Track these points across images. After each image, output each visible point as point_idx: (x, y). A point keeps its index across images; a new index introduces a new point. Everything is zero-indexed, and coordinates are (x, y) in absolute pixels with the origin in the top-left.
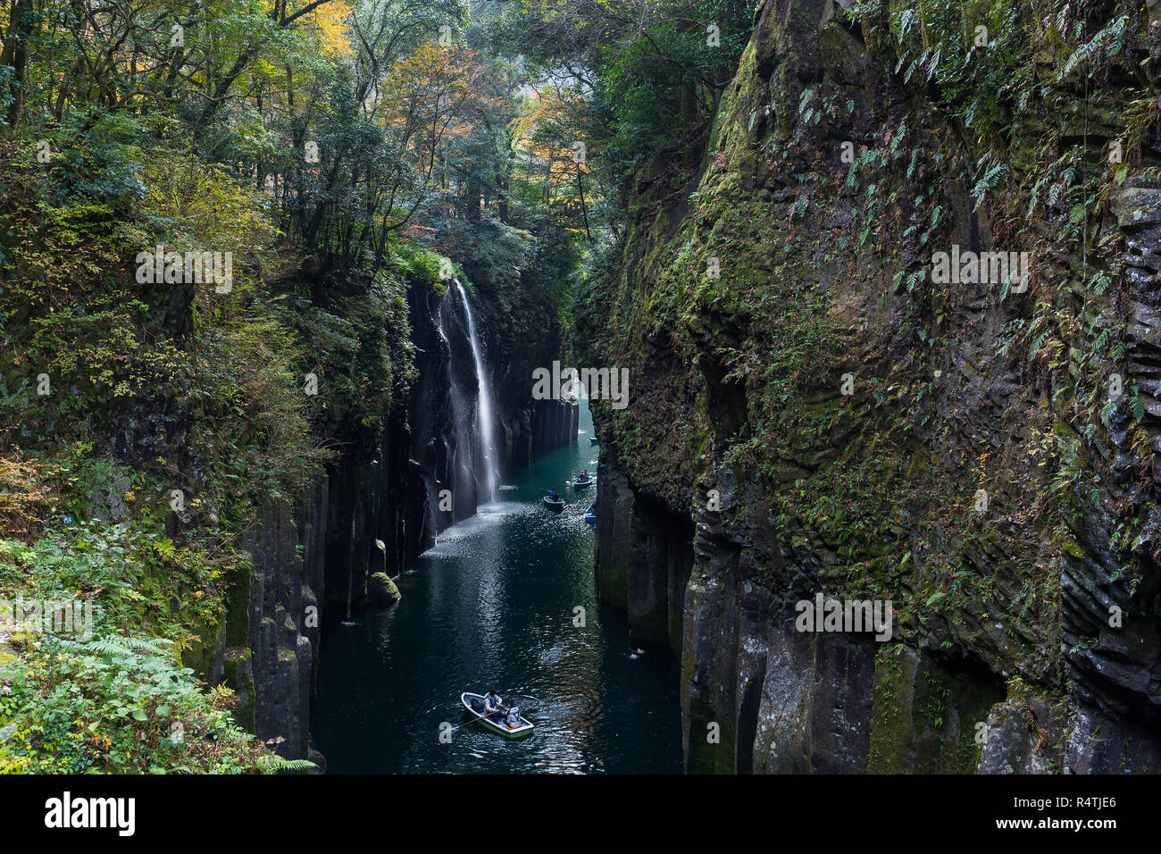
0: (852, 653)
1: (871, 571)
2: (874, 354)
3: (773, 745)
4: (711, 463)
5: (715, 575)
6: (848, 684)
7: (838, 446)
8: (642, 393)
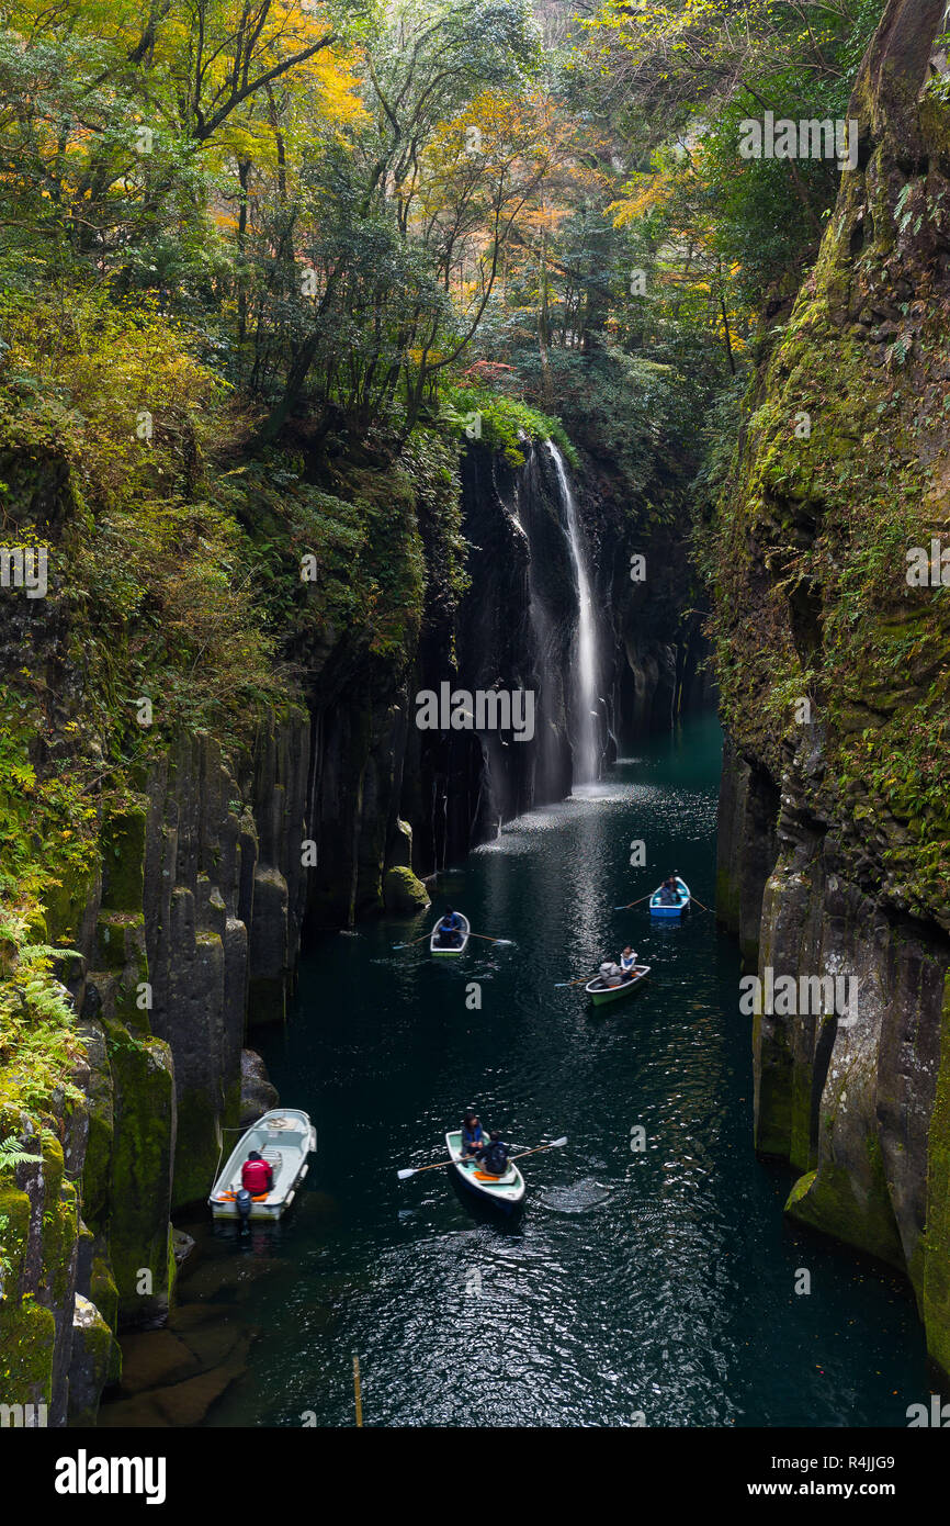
0: (927, 966)
1: (943, 852)
3: (844, 1097)
5: (800, 868)
6: (920, 1008)
7: (922, 684)
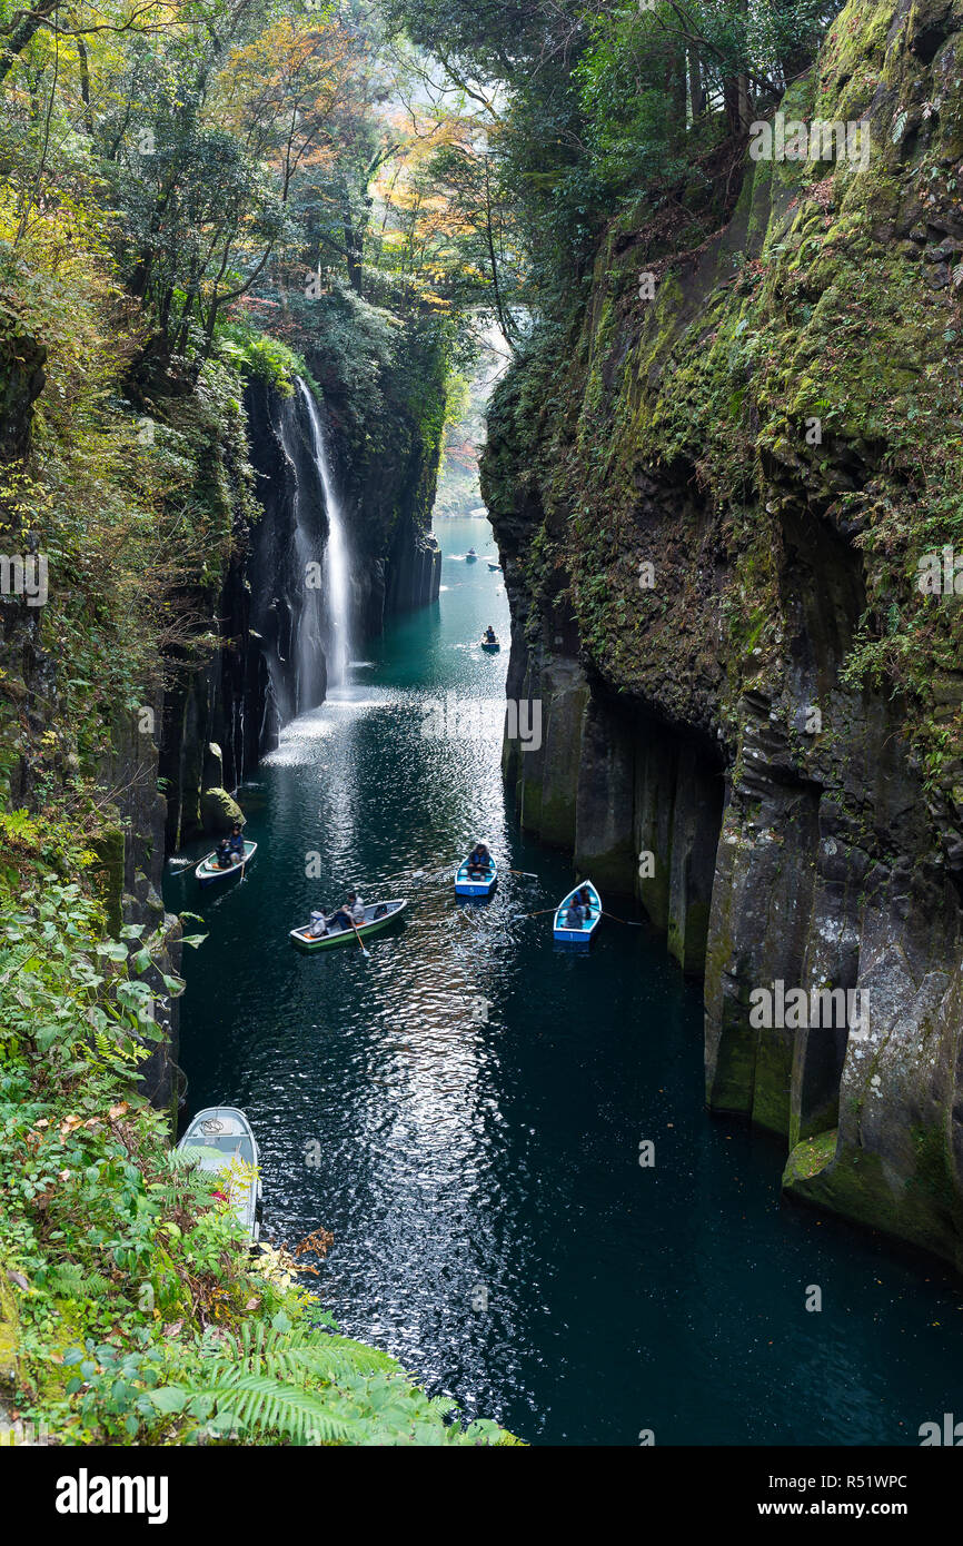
3: (876, 1081)
4: (773, 661)
5: (768, 824)
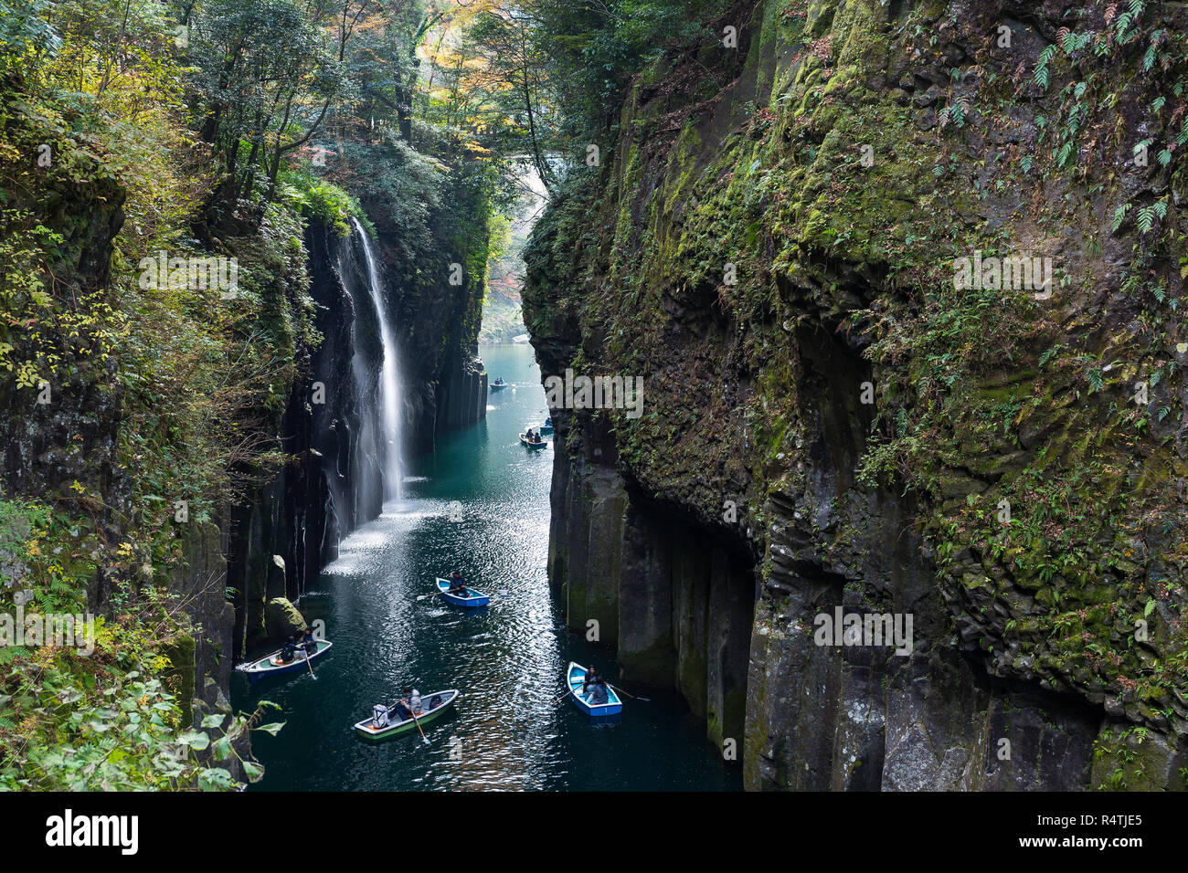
0: (1048, 735)
1: (1088, 624)
2: (1082, 321)
5: (797, 616)
6: (1042, 777)
7: (1029, 448)
8: (660, 366)
